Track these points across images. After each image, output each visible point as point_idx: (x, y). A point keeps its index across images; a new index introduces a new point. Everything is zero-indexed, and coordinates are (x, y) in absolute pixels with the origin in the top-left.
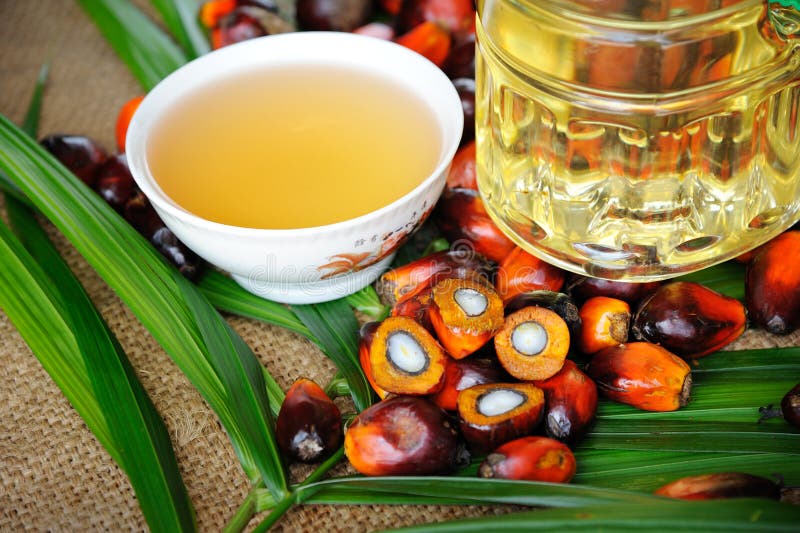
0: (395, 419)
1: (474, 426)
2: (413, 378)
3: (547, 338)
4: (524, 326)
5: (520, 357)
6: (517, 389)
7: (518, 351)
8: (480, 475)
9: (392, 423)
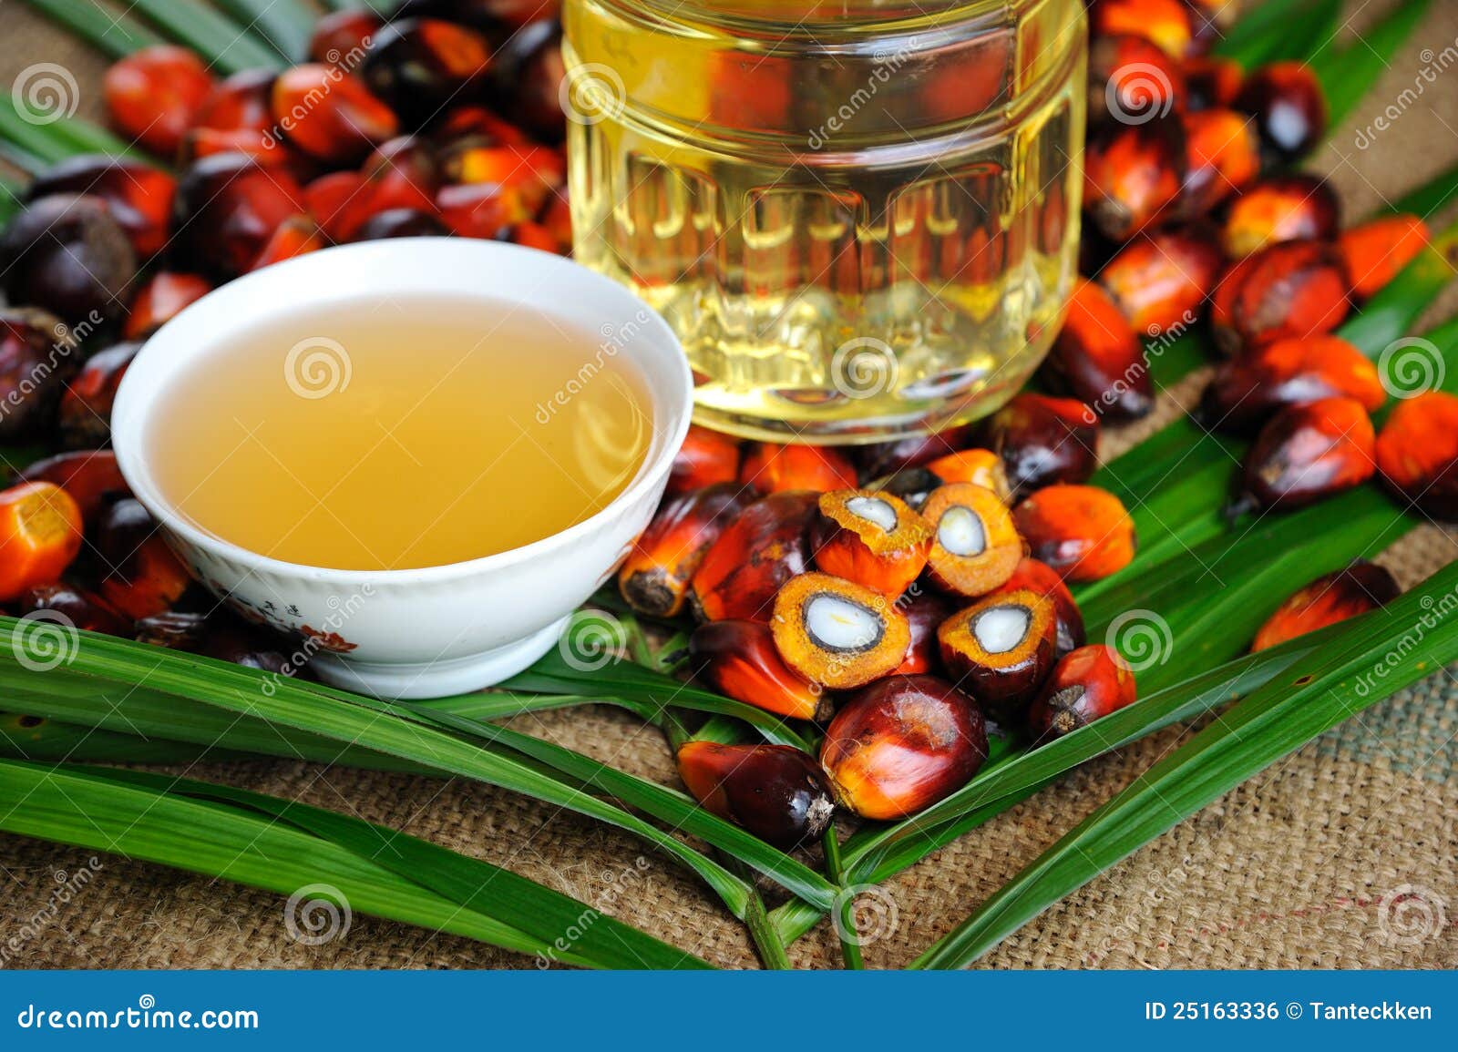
0: (900, 715)
1: (1005, 670)
2: (872, 652)
3: (979, 521)
4: (947, 518)
5: (968, 563)
6: (1000, 604)
7: (962, 556)
8: (1056, 734)
9: (900, 722)
